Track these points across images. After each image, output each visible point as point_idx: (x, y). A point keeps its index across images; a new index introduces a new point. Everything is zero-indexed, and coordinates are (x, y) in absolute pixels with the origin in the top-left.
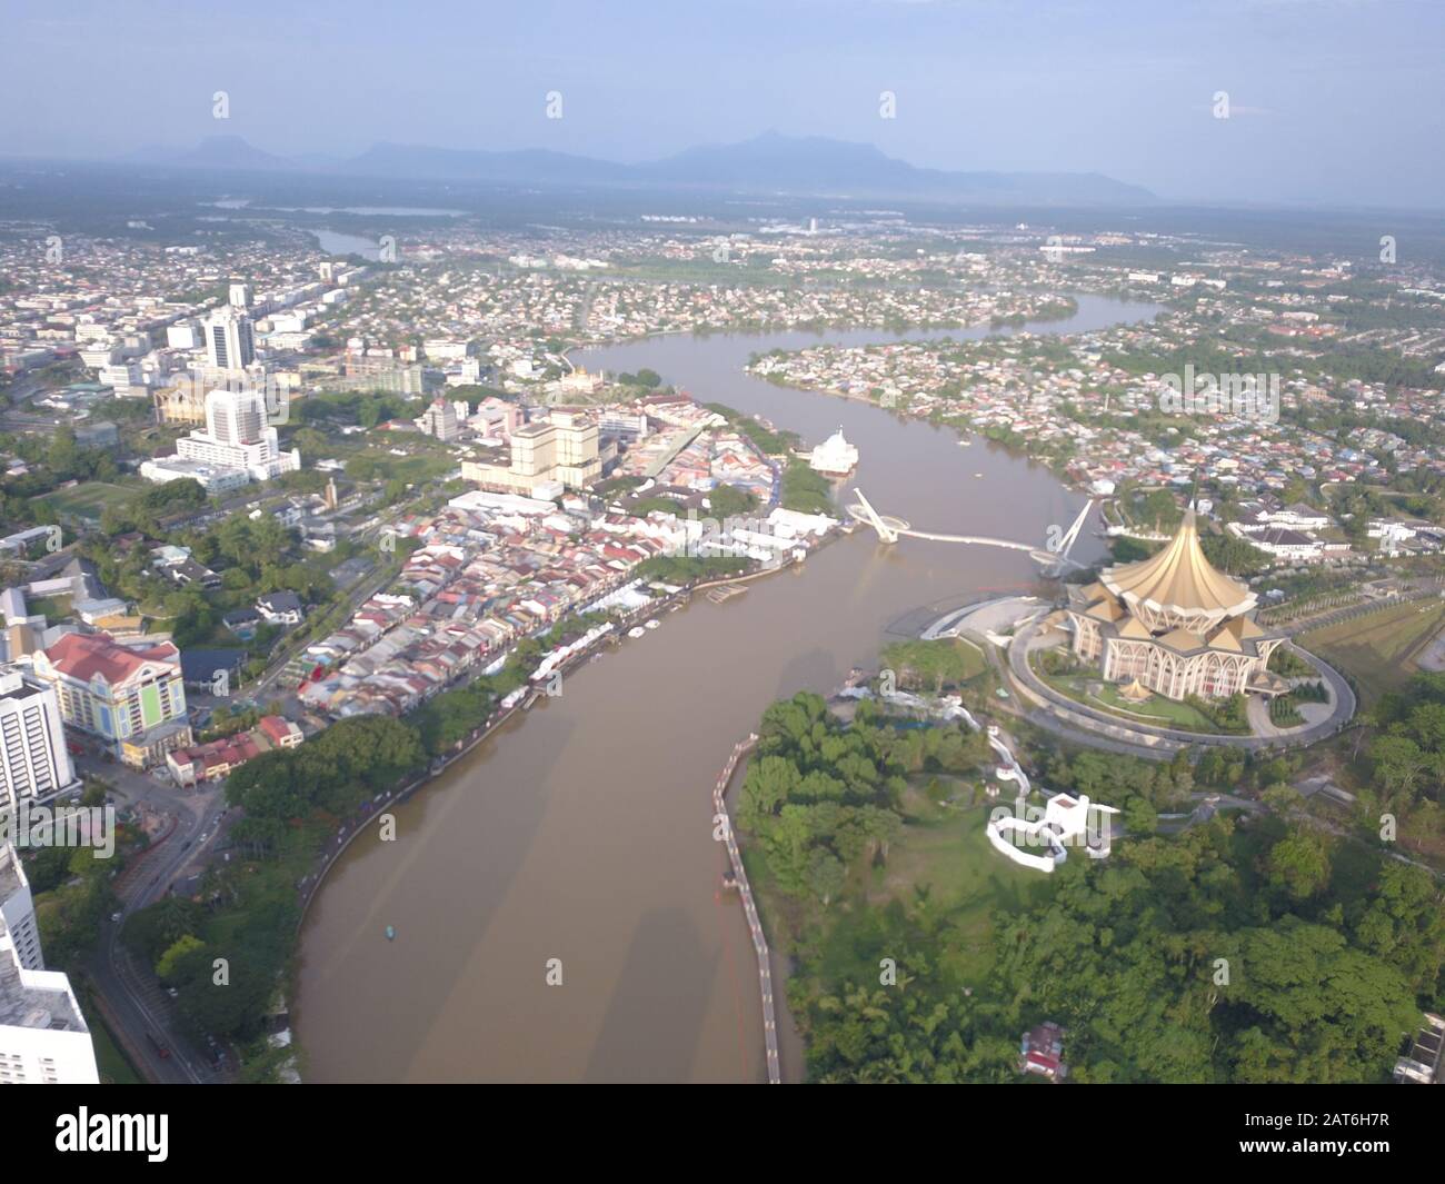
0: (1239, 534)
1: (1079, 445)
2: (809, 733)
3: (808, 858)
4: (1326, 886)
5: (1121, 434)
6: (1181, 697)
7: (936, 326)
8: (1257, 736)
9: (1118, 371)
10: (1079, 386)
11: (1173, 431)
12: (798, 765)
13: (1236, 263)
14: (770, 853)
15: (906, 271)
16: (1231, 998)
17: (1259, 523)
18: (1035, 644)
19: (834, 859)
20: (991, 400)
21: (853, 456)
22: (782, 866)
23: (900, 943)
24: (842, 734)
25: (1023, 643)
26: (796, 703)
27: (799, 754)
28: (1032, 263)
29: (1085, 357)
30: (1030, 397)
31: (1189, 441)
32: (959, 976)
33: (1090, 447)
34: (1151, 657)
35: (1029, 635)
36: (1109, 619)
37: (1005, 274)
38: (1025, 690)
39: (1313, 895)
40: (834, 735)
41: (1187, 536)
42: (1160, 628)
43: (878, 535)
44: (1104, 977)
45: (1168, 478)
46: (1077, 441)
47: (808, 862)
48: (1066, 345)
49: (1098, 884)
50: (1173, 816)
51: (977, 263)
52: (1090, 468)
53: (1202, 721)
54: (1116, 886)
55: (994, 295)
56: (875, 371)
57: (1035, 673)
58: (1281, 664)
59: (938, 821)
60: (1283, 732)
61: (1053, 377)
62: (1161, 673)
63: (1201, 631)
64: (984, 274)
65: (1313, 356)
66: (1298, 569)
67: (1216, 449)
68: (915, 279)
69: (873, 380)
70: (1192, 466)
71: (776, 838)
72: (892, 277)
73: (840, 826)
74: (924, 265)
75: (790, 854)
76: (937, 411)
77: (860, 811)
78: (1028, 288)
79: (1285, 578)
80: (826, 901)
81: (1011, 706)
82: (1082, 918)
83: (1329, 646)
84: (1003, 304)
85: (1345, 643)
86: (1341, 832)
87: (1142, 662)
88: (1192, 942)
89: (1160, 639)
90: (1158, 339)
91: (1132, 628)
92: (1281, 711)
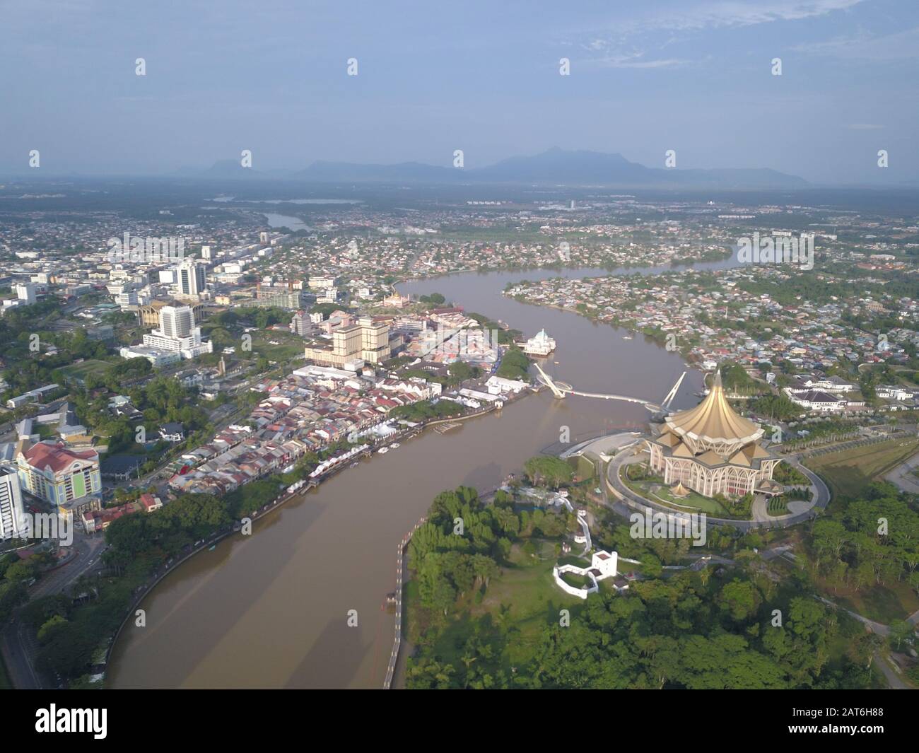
0: (789, 395)
1: (703, 339)
2: (460, 511)
5: (733, 332)
6: (710, 495)
7: (635, 265)
8: (754, 521)
9: (745, 292)
10: (715, 302)
11: (769, 330)
13: (849, 224)
15: (625, 232)
17: (804, 388)
18: (627, 461)
20: (654, 311)
21: (552, 345)
24: (477, 512)
25: (620, 460)
28: (710, 225)
29: (726, 284)
30: (680, 309)
31: (778, 336)
33: (710, 340)
34: (693, 468)
35: (626, 455)
36: (669, 445)
37: (690, 233)
38: (612, 489)
40: (473, 512)
42: (700, 451)
43: (554, 394)
44: (598, 663)
45: (755, 360)
46: (701, 336)
48: (716, 277)
49: (611, 607)
50: (675, 568)
51: (673, 226)
52: (705, 353)
53: (720, 510)
54: (624, 608)
55: (678, 246)
56: (584, 293)
57: (621, 478)
58: (784, 474)
59: (526, 567)
60: (773, 519)
61: (700, 297)
62: (698, 479)
63: (727, 453)
64: (676, 233)
65: (883, 283)
66: (824, 418)
67: (794, 342)
68: (630, 237)
69: (581, 299)
70: (774, 352)
72: (615, 236)
73: (458, 566)
74: (638, 228)
76: (616, 318)
77: (473, 557)
78: (703, 241)
79: (814, 423)
80: (446, 612)
81: (601, 498)
82: (595, 627)
83: (827, 468)
84: (682, 252)
85: (839, 465)
87: (686, 472)
88: (649, 642)
89: (698, 457)
90: (779, 273)
91: (681, 450)
92: (775, 505)
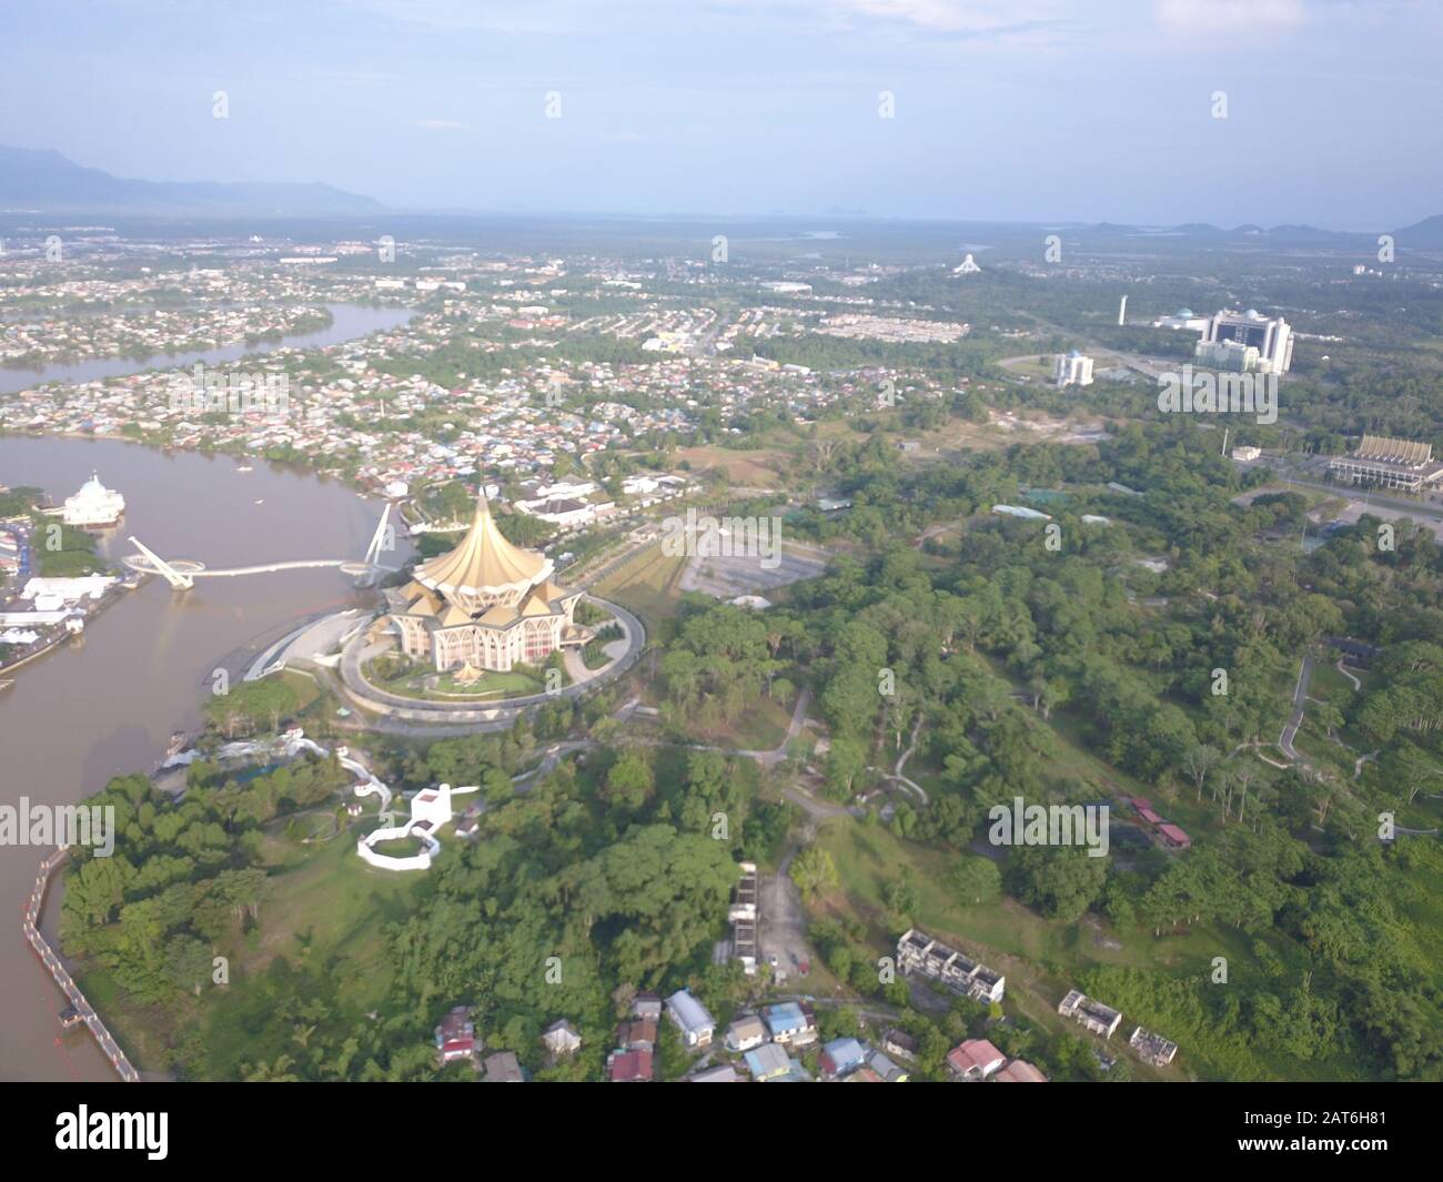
0: (526, 511)
1: (365, 453)
2: (135, 820)
3: (166, 953)
4: (654, 793)
5: (402, 436)
6: (509, 668)
7: (184, 349)
8: (577, 683)
9: (386, 376)
10: (352, 395)
11: (449, 426)
12: (128, 858)
13: (470, 266)
14: (117, 967)
15: (133, 293)
16: (603, 914)
17: (540, 498)
18: (365, 655)
19: (197, 942)
20: (264, 421)
21: (118, 502)
22: (134, 976)
23: (293, 999)
24: (176, 808)
25: (353, 657)
26: (110, 792)
27: (127, 846)
28: (276, 276)
29: (351, 366)
30: (305, 412)
31: (465, 434)
32: (361, 1003)
33: (376, 453)
34: (476, 636)
35: (357, 648)
36: (430, 613)
37: (249, 288)
38: (365, 703)
39: (646, 802)
40: (166, 812)
41: (484, 520)
42: (477, 610)
43: (169, 583)
44: (497, 943)
45: (455, 470)
46: (361, 449)
47: (167, 959)
48: (330, 356)
49: (474, 861)
50: (524, 776)
51: (214, 279)
52: (381, 474)
53: (531, 683)
54: (489, 857)
55: (242, 311)
56: (122, 404)
57: (372, 683)
58: (584, 615)
59: (307, 861)
60: (596, 673)
61: (324, 389)
62: (488, 650)
63: (514, 604)
64: (226, 290)
65: (551, 345)
66: (579, 531)
67: (490, 438)
68: (147, 301)
69: (122, 415)
70: (473, 456)
71: (120, 948)
72: (118, 301)
73: (197, 905)
74: (153, 284)
75: (142, 958)
76: (206, 440)
77: (217, 880)
78: (276, 302)
79: (571, 541)
80: (198, 990)
81: (355, 722)
82: (465, 898)
83: (616, 591)
84: (254, 320)
85: (627, 585)
86: (655, 742)
87: (468, 645)
88: (563, 880)
89: (481, 620)
90: (416, 342)
91: (453, 616)
92: (592, 656)
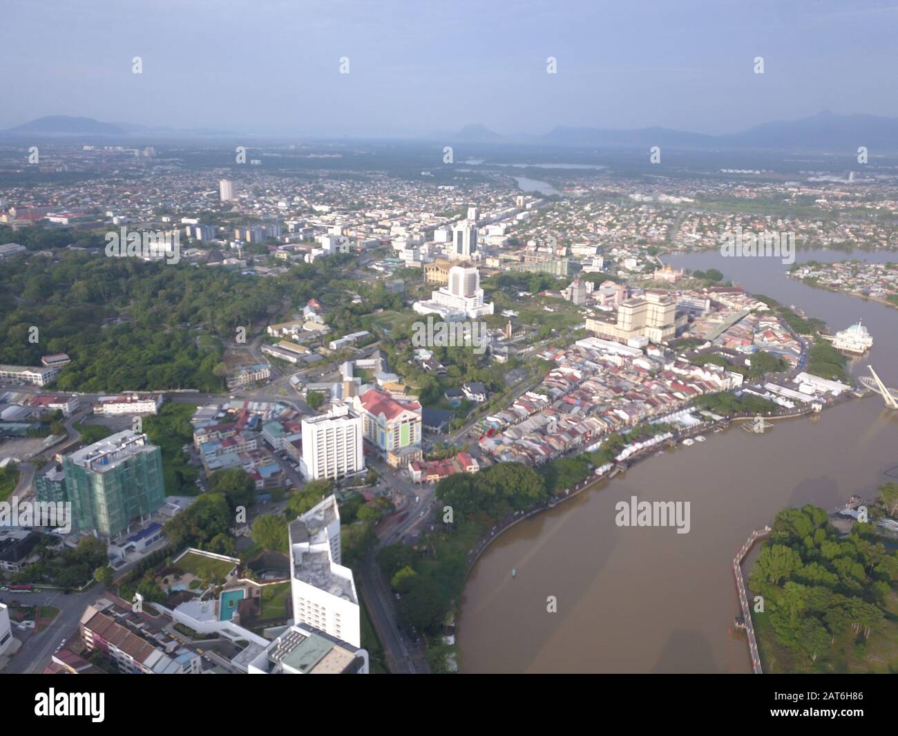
2: (812, 535)
3: (802, 623)
12: (801, 556)
14: (773, 612)
19: (824, 629)
21: (869, 341)
22: (780, 624)
24: (839, 541)
26: (803, 511)
27: (802, 548)
40: (832, 541)
47: (803, 627)
56: (893, 281)
71: (779, 603)
73: (831, 607)
75: (788, 617)
77: (850, 600)
80: (814, 658)
